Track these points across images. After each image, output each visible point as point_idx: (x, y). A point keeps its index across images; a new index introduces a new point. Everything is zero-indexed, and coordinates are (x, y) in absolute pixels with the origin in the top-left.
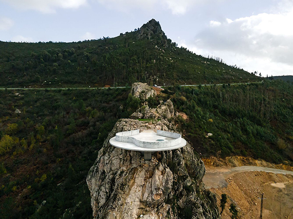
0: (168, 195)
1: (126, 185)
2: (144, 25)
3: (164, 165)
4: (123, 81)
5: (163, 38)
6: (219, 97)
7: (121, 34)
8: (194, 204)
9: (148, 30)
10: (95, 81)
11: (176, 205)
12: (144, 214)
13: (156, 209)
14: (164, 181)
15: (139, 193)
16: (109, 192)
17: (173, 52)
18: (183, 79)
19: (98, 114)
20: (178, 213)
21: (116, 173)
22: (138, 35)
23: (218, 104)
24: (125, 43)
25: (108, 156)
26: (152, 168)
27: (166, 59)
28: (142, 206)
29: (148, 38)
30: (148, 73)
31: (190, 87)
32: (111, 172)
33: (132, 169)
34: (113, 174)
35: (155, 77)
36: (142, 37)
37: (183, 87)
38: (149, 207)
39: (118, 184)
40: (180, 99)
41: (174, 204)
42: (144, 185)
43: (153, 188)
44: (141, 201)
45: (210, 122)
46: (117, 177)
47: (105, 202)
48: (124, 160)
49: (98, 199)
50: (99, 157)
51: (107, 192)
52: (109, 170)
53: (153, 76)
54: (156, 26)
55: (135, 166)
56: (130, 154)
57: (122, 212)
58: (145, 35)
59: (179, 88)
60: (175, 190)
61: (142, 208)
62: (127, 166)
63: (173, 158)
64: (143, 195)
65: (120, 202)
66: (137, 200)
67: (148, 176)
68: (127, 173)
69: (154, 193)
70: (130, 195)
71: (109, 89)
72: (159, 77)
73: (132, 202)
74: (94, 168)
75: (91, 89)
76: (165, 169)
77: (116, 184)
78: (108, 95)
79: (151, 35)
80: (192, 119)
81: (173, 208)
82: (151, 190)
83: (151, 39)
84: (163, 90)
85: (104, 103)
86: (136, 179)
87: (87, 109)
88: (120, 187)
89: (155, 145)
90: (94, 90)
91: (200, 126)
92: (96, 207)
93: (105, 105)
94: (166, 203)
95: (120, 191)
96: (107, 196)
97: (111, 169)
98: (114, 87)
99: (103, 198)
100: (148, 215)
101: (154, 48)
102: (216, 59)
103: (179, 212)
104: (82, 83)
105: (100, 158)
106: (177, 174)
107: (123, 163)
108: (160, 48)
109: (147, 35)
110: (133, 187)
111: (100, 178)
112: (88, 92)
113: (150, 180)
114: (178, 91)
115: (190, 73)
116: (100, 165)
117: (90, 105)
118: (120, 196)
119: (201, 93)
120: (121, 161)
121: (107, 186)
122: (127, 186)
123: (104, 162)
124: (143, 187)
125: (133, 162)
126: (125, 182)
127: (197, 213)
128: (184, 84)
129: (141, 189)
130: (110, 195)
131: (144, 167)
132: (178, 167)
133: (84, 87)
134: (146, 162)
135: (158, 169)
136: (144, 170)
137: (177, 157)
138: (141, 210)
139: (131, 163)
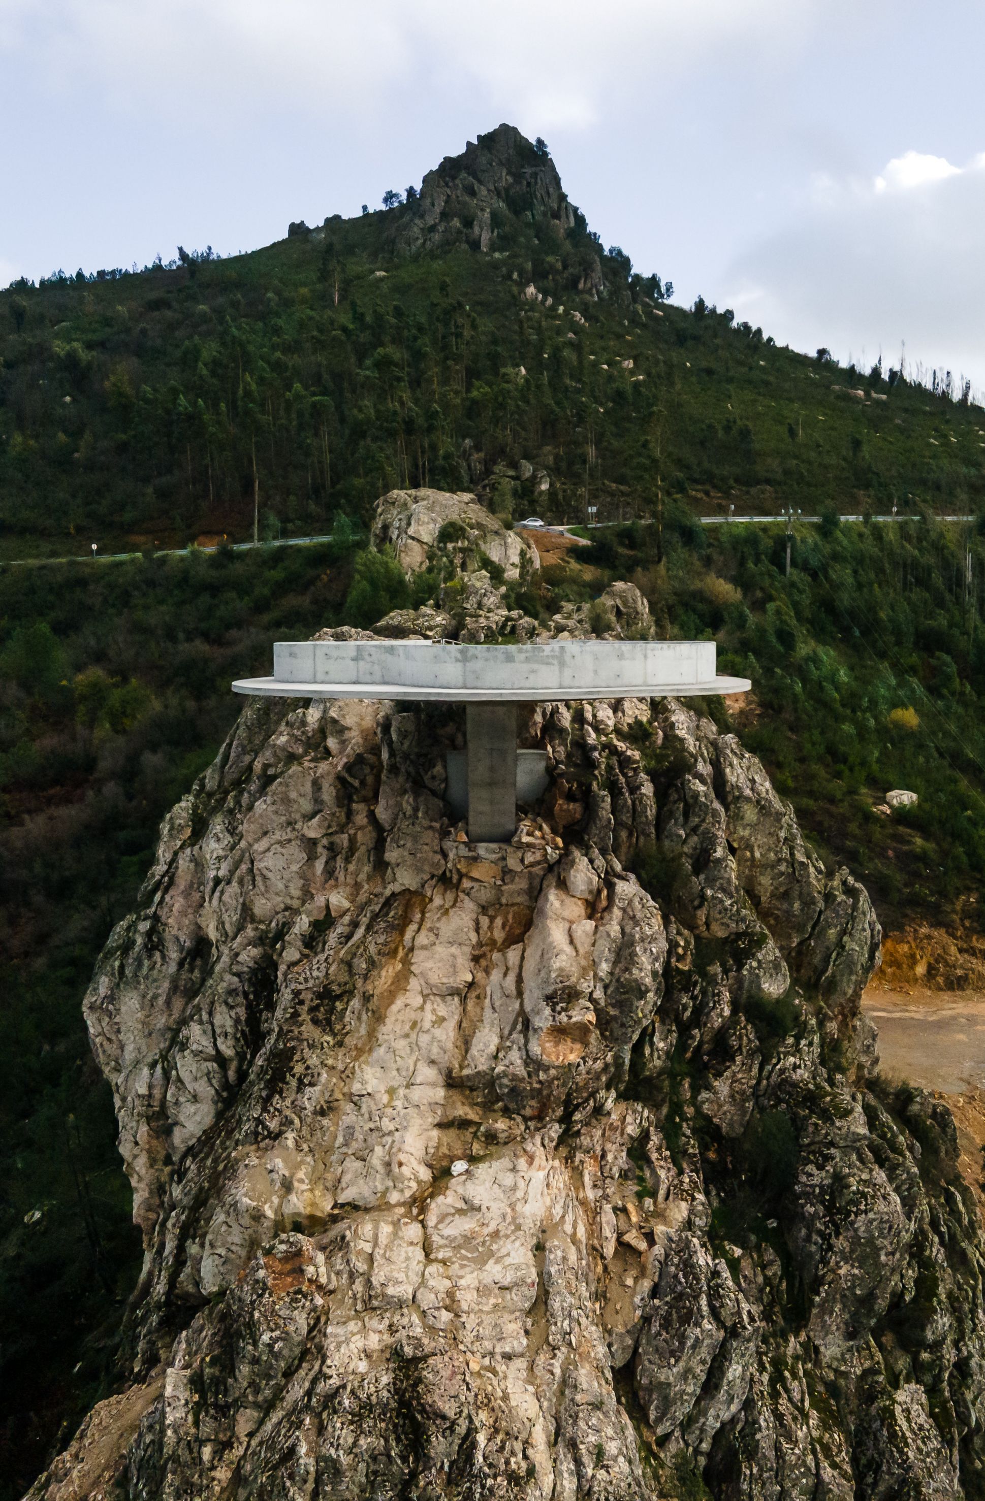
0: (637, 1049)
1: (350, 993)
2: (450, 167)
3: (600, 862)
4: (312, 507)
5: (576, 245)
6: (956, 581)
7: (297, 230)
8: (812, 1099)
9: (472, 193)
10: (128, 516)
11: (689, 1111)
12: (473, 1160)
13: (555, 1130)
14: (605, 949)
15: (438, 1032)
16: (241, 1056)
17: (644, 326)
18: (709, 480)
19: (156, 705)
20: (705, 1160)
21: (280, 934)
22: (406, 227)
23: (951, 625)
24: (324, 276)
25: (227, 839)
26: (523, 884)
27: (595, 364)
28: (463, 1111)
29: (475, 245)
30: (477, 448)
31: (765, 529)
32: (250, 932)
33: (388, 903)
34: (261, 940)
35: (528, 469)
36: (437, 237)
37: (714, 530)
38: (507, 1112)
39: (296, 993)
40: (699, 596)
41: (676, 1108)
42: (471, 985)
43: (533, 997)
44: (452, 1082)
45: (898, 725)
46: (291, 954)
47: (209, 1121)
48: (332, 848)
49: (163, 1113)
50: (163, 853)
51: (220, 1059)
52: (231, 919)
53: (514, 465)
54: (528, 170)
55: (405, 879)
56: (372, 815)
57: (328, 1151)
58: (456, 223)
59: (689, 535)
60: (678, 1020)
61: (463, 1124)
62: (357, 886)
63: (660, 822)
64: (465, 1042)
65: (312, 1097)
66: (427, 1073)
67: (499, 935)
68: (355, 925)
69: (543, 1019)
70: (381, 1051)
71: (226, 555)
72: (555, 471)
73: (391, 1091)
74: (132, 927)
75: (105, 559)
76: (610, 886)
77: (285, 996)
78: (214, 589)
79: (496, 221)
80: (779, 710)
81: (670, 1131)
82: (522, 1012)
83: (493, 248)
84: (584, 542)
85: (189, 639)
86: (418, 957)
87: (80, 677)
88: (312, 1010)
89: (543, 669)
90: (121, 564)
91: (831, 751)
92: (152, 1162)
93: (200, 647)
94: (622, 1097)
95: (309, 1030)
96: (226, 1085)
97: (247, 912)
98: (257, 544)
99: (195, 1098)
100: (505, 1162)
101: (516, 302)
102: (928, 384)
103: (712, 1155)
104: (44, 533)
105: (172, 862)
106: (692, 928)
107: (330, 873)
108: (558, 301)
109: (468, 223)
110: (399, 1003)
111: (174, 988)
112: (81, 583)
113: (513, 955)
114: (681, 553)
115: (757, 446)
116: (176, 901)
117: (99, 657)
118: (314, 1060)
119: (836, 557)
120: (312, 858)
121: (223, 1019)
122: (355, 1003)
123: (197, 883)
124: (464, 1000)
125: (391, 855)
126: (344, 977)
127: (832, 1144)
128: (721, 510)
129: (450, 1009)
130: (242, 1075)
131: (466, 884)
132: (697, 882)
133: (54, 554)
134: (482, 849)
135: (563, 885)
136: (469, 905)
137: (686, 815)
138: (453, 1133)
139: (381, 866)
